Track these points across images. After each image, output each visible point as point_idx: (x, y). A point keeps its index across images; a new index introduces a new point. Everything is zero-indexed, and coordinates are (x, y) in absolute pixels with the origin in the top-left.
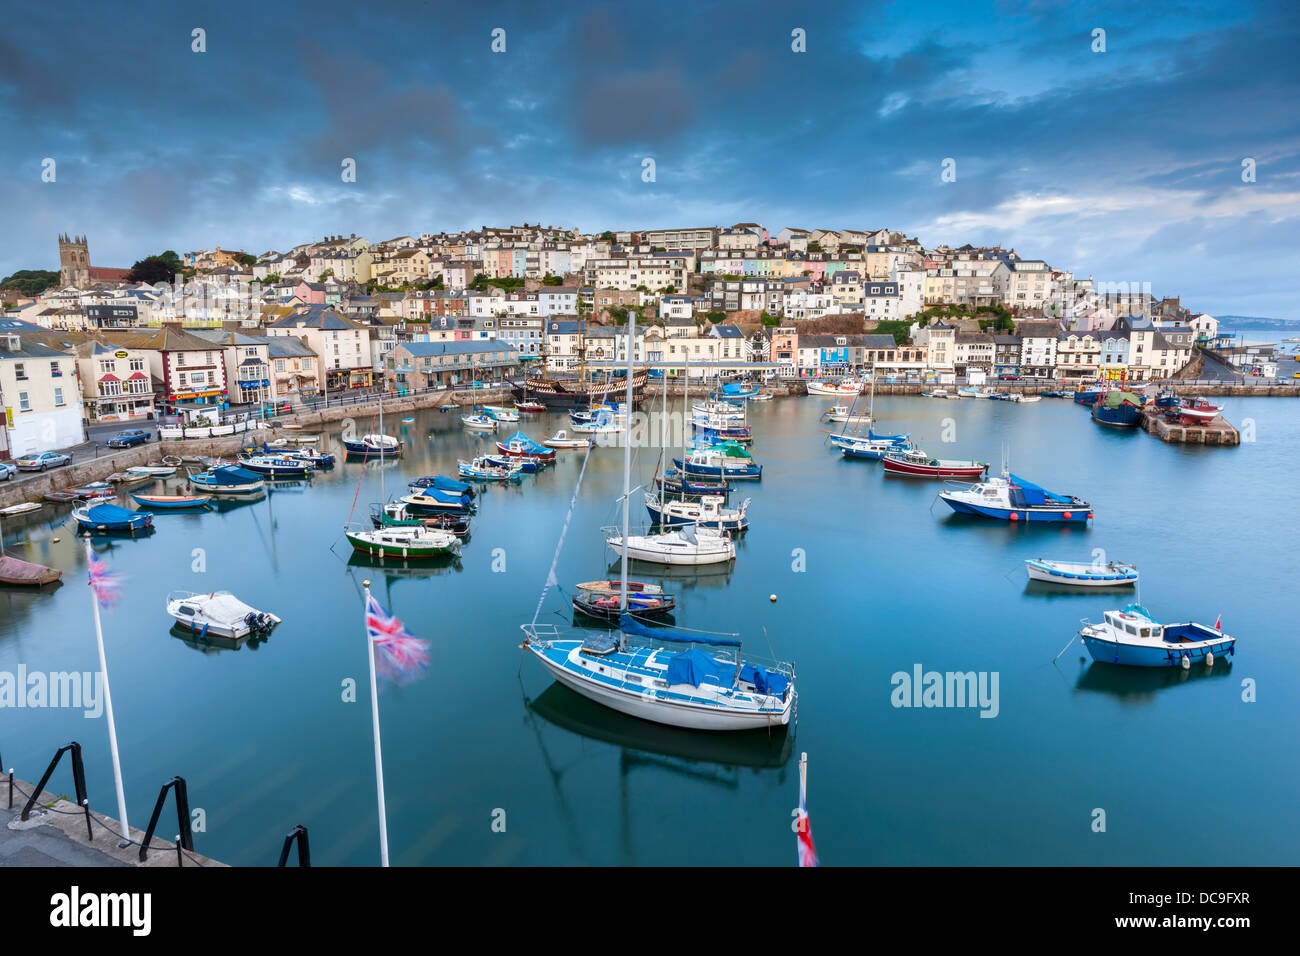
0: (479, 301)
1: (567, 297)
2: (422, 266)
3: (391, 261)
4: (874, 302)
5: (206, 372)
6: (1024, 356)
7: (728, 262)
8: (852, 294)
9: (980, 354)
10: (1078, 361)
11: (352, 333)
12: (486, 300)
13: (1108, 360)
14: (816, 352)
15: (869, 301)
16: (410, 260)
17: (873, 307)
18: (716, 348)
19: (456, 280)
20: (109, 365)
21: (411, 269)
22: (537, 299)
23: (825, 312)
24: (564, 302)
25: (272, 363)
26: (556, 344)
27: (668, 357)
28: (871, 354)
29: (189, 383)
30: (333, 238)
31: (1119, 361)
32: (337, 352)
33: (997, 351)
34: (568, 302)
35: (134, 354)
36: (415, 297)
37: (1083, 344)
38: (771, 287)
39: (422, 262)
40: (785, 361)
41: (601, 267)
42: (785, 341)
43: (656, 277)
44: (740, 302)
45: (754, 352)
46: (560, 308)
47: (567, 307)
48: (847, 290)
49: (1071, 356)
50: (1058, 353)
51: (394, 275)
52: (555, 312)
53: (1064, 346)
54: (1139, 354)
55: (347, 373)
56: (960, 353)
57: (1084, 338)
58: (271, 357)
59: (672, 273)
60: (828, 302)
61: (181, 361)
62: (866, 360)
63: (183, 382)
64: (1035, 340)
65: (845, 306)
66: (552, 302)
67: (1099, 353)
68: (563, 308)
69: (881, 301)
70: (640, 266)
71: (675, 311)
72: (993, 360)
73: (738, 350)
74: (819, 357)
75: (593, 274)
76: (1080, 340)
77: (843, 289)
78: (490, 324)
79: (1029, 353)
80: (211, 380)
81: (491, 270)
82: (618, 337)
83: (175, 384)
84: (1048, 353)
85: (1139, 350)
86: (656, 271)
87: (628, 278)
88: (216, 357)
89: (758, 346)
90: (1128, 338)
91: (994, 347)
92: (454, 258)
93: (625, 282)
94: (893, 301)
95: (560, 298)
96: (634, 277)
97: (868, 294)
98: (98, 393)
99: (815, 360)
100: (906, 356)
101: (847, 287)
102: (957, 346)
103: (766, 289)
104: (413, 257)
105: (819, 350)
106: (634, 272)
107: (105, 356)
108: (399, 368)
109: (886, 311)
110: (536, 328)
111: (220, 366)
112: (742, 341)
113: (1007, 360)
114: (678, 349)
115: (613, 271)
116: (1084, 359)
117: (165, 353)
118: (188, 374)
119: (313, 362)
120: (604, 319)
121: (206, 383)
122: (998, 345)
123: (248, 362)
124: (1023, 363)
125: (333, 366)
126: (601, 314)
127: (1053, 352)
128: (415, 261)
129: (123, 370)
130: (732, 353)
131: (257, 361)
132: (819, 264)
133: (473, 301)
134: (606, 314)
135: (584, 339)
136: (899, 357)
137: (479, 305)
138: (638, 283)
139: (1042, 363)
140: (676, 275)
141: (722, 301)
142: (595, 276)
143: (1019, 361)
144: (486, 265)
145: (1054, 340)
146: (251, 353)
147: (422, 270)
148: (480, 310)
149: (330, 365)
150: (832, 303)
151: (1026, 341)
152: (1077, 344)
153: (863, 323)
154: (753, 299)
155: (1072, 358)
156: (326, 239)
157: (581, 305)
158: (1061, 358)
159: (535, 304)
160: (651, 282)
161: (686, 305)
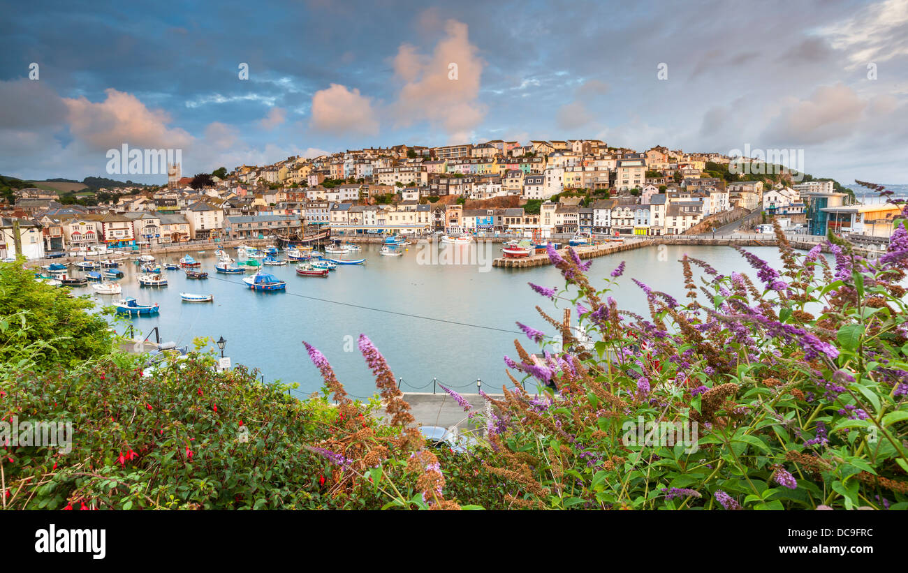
0: (311, 193)
1: (354, 190)
4: (530, 188)
5: (124, 231)
6: (595, 221)
7: (462, 166)
8: (517, 184)
9: (570, 220)
10: (623, 224)
11: (213, 212)
12: (315, 193)
13: (639, 223)
14: (473, 219)
15: (527, 188)
16: (299, 171)
17: (529, 191)
18: (413, 217)
19: (314, 181)
20: (77, 228)
22: (339, 191)
23: (494, 195)
24: (352, 193)
25: (161, 227)
26: (335, 216)
27: (388, 223)
28: (508, 220)
29: (115, 236)
31: (646, 223)
32: (202, 221)
33: (580, 217)
34: (355, 193)
35: (88, 224)
36: (283, 192)
37: (625, 213)
38: (466, 181)
39: (306, 172)
40: (454, 224)
41: (381, 173)
42: (454, 213)
43: (408, 177)
44: (448, 190)
45: (436, 219)
46: (350, 196)
47: (354, 195)
48: (514, 181)
49: (619, 220)
50: (612, 218)
52: (348, 198)
53: (615, 215)
54: (657, 219)
55: (208, 231)
56: (558, 219)
57: (625, 209)
58: (161, 224)
59: (416, 174)
60: (498, 189)
61: (110, 226)
62: (504, 224)
63: (112, 235)
64: (600, 211)
65: (510, 191)
66: (347, 193)
67: (633, 219)
68: (352, 196)
69: (534, 188)
70: (400, 172)
71: (409, 196)
72: (578, 224)
73: (427, 218)
74: (475, 222)
75: (377, 176)
76: (623, 210)
77: (512, 181)
78: (303, 206)
79: (597, 218)
80: (126, 234)
81: (334, 176)
82: (364, 212)
83: (107, 236)
84: (607, 219)
85: (657, 216)
86: (407, 174)
87: (394, 178)
88: (129, 225)
89: (438, 216)
90: (649, 209)
91: (578, 215)
93: (390, 181)
94: (540, 187)
95: (350, 190)
96: (397, 177)
97: (526, 184)
98: (71, 239)
99: (473, 223)
100: (527, 221)
101: (514, 180)
102: (556, 215)
103: (463, 182)
105: (475, 218)
106: (397, 175)
107: (75, 224)
108: (227, 229)
109: (537, 193)
110: (325, 207)
111: (131, 228)
112: (429, 213)
113: (586, 224)
114: (394, 218)
115: (386, 175)
116: (626, 222)
117: (103, 223)
118: (114, 232)
119: (187, 227)
120: (371, 202)
121: (124, 235)
122: (580, 214)
123: (148, 226)
124: (595, 225)
125: (199, 228)
126: (370, 199)
127: (609, 218)
128: (302, 171)
129: (83, 230)
130: (423, 220)
131: (154, 226)
132: (515, 165)
133: (309, 193)
134: (373, 199)
135: (348, 213)
136: (523, 221)
137: (311, 195)
138: (398, 180)
139: (604, 225)
140: (418, 176)
141: (437, 190)
142: (377, 178)
143: (592, 224)
144: (331, 172)
145: (609, 211)
146: (150, 222)
147: (306, 176)
149: (198, 227)
150: (500, 190)
151: (595, 211)
152: (622, 213)
153: (518, 201)
154: (456, 188)
155: (620, 222)
157: (361, 194)
158: (614, 221)
159: (338, 194)
160: (405, 180)
161: (415, 193)
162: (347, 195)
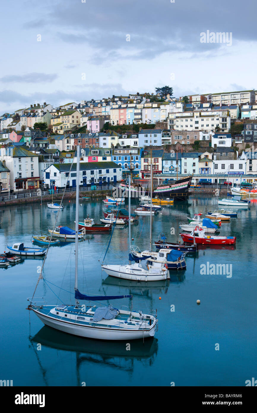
0: (105, 139)
1: (155, 136)
2: (77, 119)
3: (61, 117)
11: (29, 159)
12: (109, 138)
16: (71, 116)
18: (244, 166)
19: (94, 126)
21: (71, 122)
22: (137, 137)
24: (153, 138)
26: (146, 163)
27: (213, 171)
30: (35, 105)
32: (20, 169)
34: (155, 139)
36: (70, 138)
39: (77, 117)
41: (177, 117)
43: (210, 121)
46: (151, 142)
47: (155, 141)
51: (61, 125)
52: (148, 144)
59: (221, 119)
66: (146, 139)
68: (153, 142)
70: (201, 116)
71: (221, 143)
78: (108, 152)
81: (114, 121)
82: (183, 159)
86: (210, 118)
87: (193, 123)
92: (94, 114)
93: (191, 126)
95: (151, 136)
96: (197, 122)
104: (73, 115)
106: (197, 120)
110: (135, 154)
114: (220, 166)
115: (184, 119)
119: (8, 175)
125: (18, 176)
128: (73, 117)
133: (101, 138)
135: (162, 160)
137: (105, 141)
138: (200, 126)
140: (223, 121)
141: (252, 137)
142: (173, 123)
144: (112, 118)
147: (77, 122)
148: (105, 144)
156: (32, 106)
160: (208, 126)
162: (147, 141)
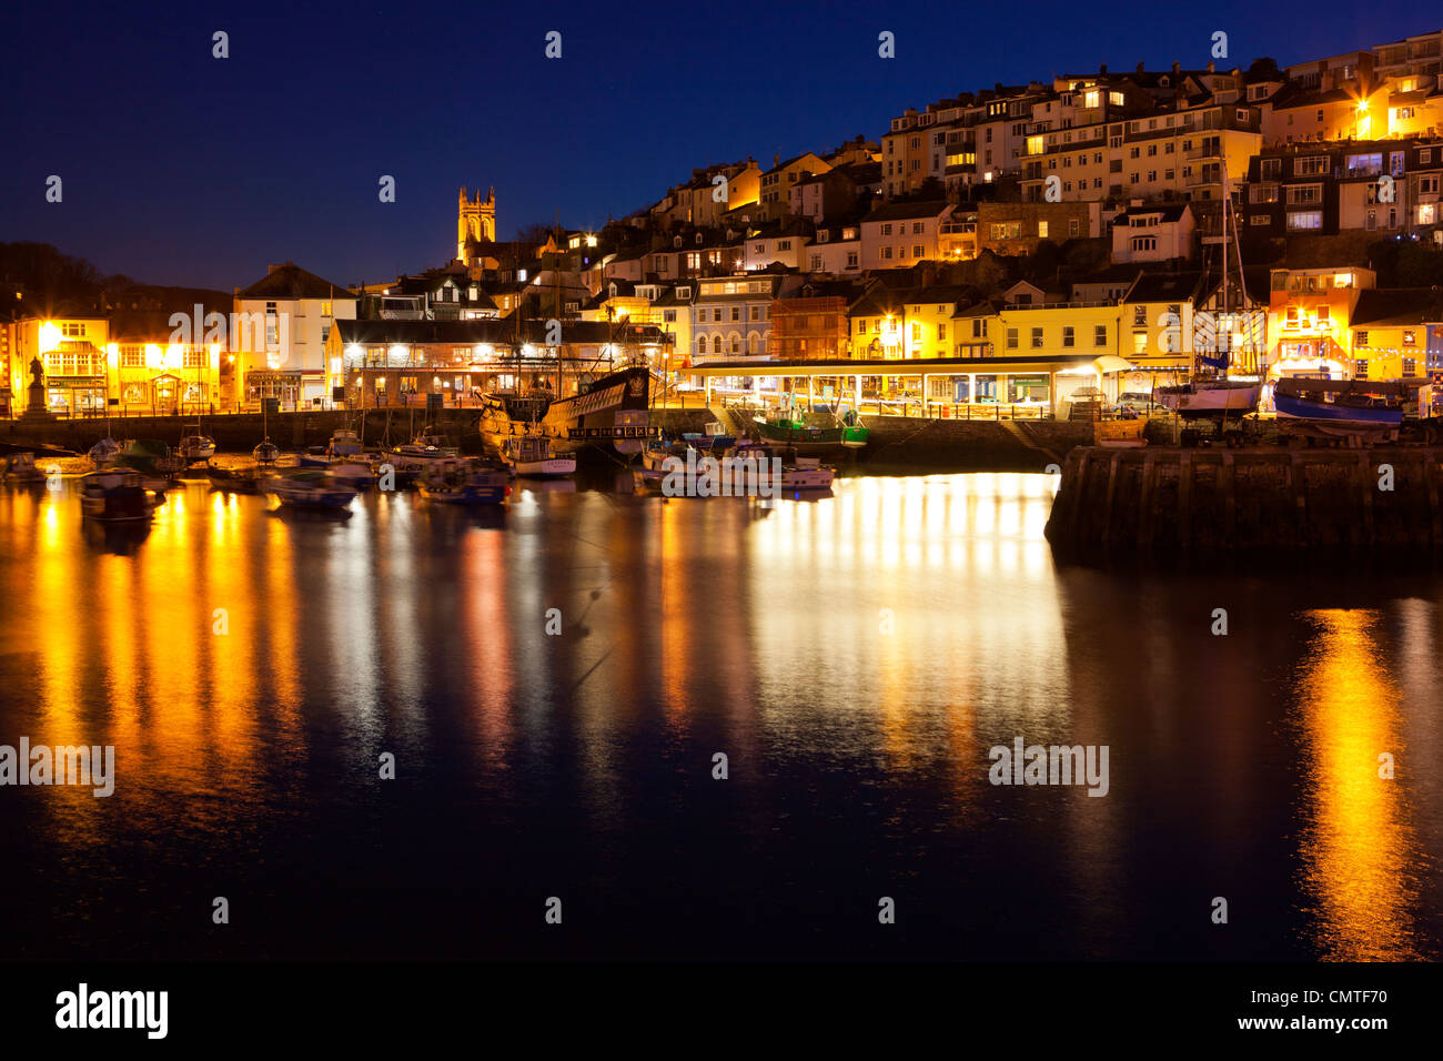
18: (1113, 332)
22: (858, 236)
34: (920, 239)
46: (903, 254)
47: (917, 251)
52: (893, 264)
59: (1197, 147)
71: (1139, 243)
75: (1036, 170)
86: (1161, 146)
93: (1099, 183)
95: (902, 230)
96: (1117, 167)
106: (1117, 154)
115: (1074, 157)
134: (988, 262)
140: (1205, 152)
159: (855, 246)
161: (1167, 226)
